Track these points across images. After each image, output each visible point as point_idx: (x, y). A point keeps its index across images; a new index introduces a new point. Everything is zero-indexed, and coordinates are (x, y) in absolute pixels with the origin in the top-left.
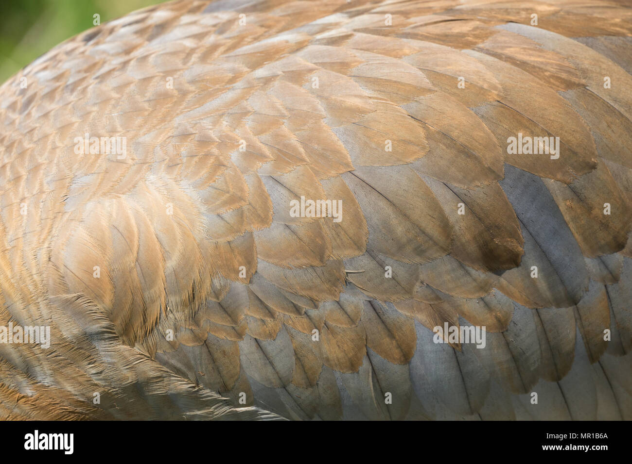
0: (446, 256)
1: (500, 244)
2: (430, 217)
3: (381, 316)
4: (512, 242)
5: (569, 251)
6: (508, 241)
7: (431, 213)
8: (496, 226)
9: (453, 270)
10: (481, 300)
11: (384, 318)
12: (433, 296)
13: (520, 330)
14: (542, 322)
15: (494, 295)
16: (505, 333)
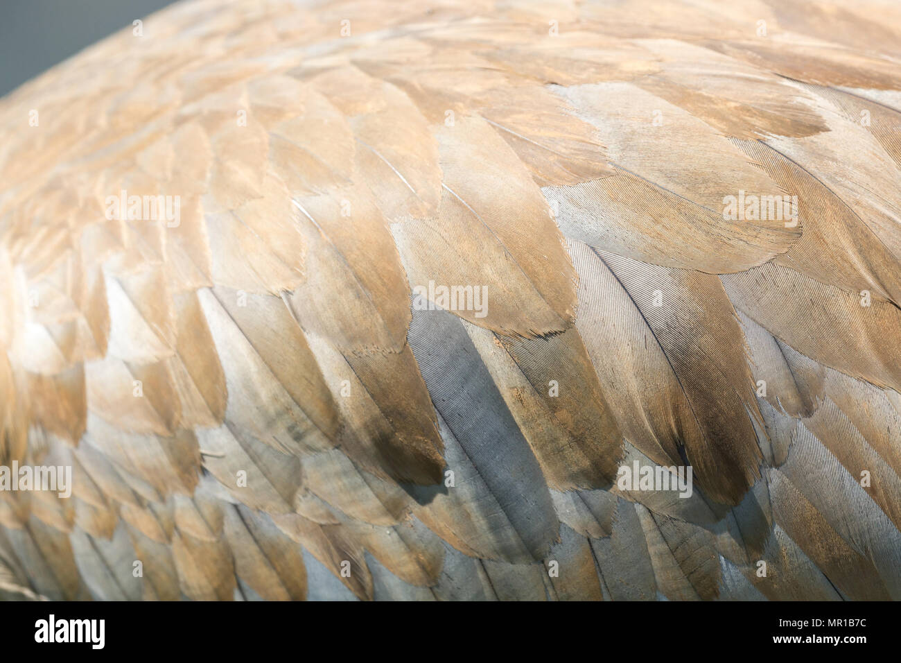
0: (333, 449)
1: (405, 442)
2: (306, 382)
3: (253, 531)
4: (426, 443)
5: (524, 474)
6: (418, 441)
7: (307, 375)
8: (400, 414)
9: (345, 473)
10: (392, 529)
11: (256, 534)
12: (322, 511)
13: (459, 589)
14: (490, 582)
15: (412, 526)
16: (436, 590)
